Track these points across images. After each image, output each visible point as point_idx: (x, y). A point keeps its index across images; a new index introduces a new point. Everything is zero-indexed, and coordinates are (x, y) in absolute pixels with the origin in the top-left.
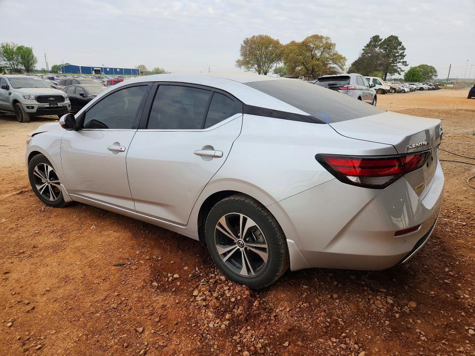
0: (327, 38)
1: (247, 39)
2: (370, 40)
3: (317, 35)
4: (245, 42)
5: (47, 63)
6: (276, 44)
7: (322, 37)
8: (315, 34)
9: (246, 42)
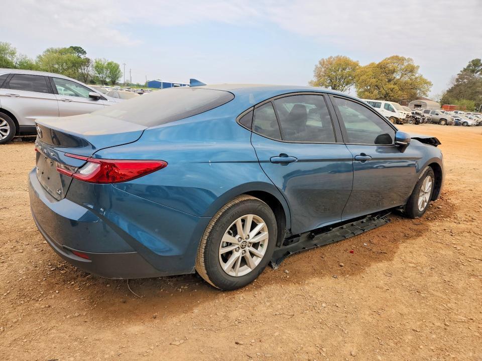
0: (410, 60)
1: (323, 59)
2: (467, 64)
3: (397, 57)
4: (320, 63)
5: (131, 77)
6: (355, 66)
7: (403, 59)
8: (395, 55)
9: (322, 63)
